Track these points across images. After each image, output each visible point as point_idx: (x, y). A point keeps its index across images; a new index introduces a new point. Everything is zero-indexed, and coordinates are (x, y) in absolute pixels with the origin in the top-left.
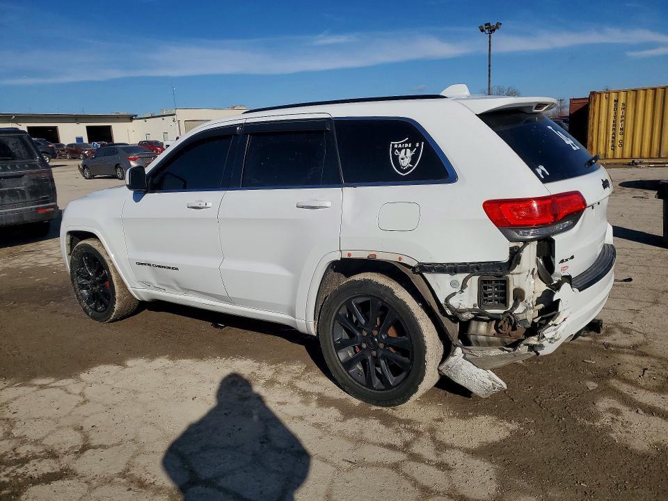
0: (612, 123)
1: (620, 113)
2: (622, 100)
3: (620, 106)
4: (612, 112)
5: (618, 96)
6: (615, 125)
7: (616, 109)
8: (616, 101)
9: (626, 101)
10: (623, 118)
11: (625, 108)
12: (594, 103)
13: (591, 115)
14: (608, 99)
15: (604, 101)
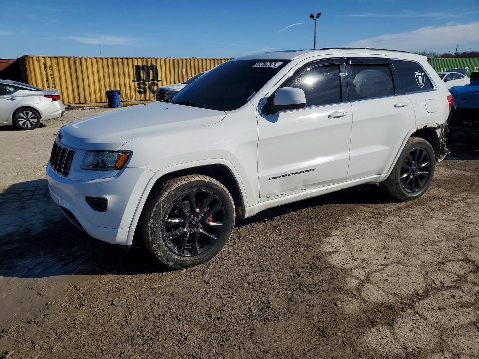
0: (45, 80)
1: (50, 72)
2: (49, 64)
3: (49, 68)
4: (44, 72)
5: (45, 60)
6: (48, 81)
7: (46, 70)
8: (45, 64)
9: (52, 64)
10: (52, 76)
11: (52, 69)
12: (29, 64)
13: (29, 73)
14: (39, 61)
15: (36, 64)
